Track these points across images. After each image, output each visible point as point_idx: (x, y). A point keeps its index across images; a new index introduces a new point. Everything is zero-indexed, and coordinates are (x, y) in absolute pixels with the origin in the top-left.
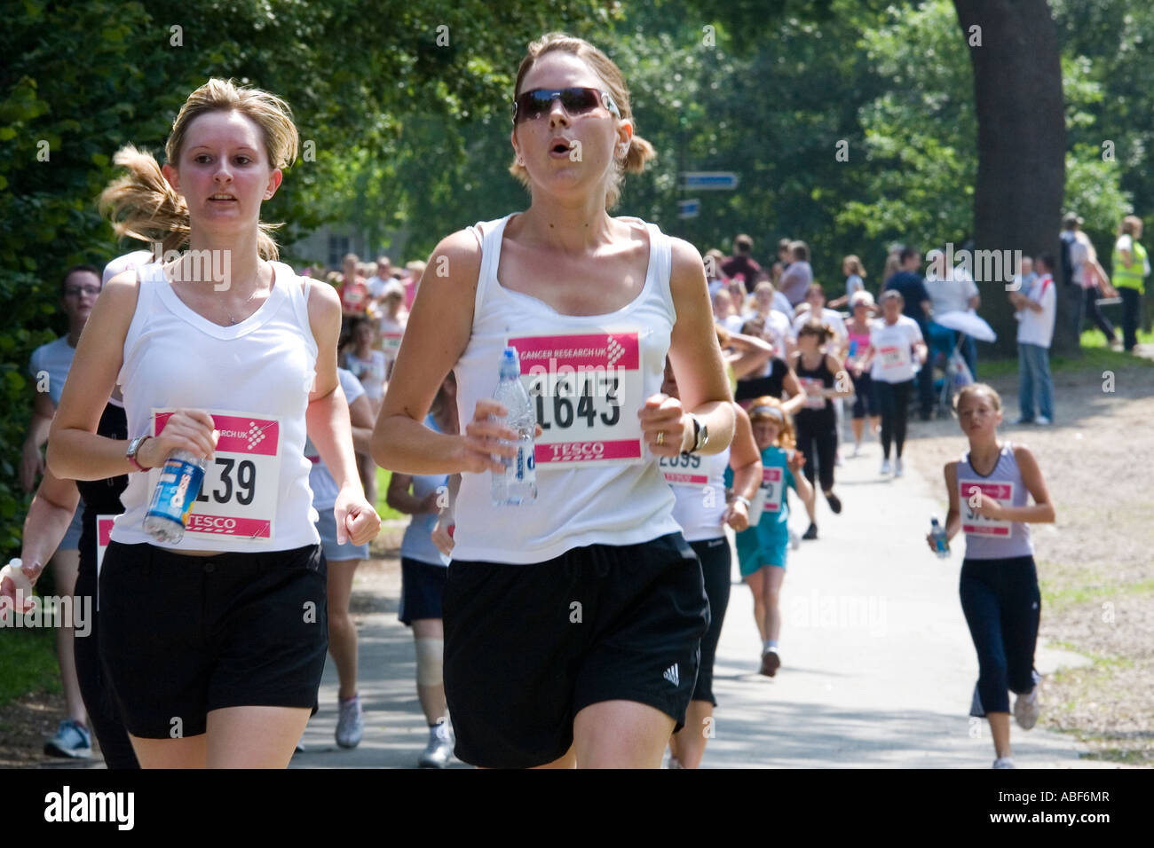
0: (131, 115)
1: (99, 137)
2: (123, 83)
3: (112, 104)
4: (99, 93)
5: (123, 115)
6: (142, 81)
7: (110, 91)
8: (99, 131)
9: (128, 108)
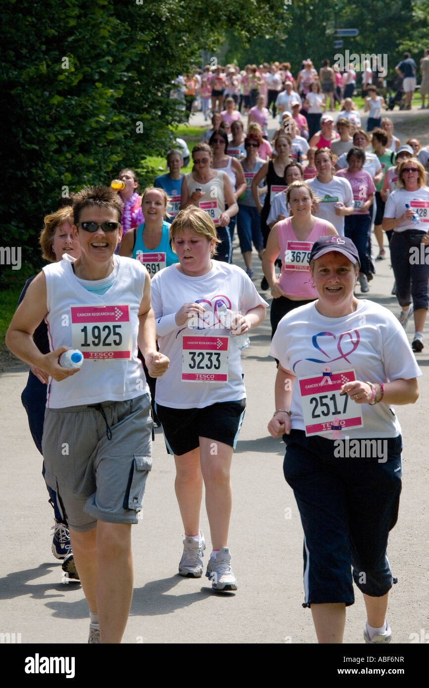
0: (111, 62)
1: (98, 70)
2: (108, 47)
3: (104, 57)
4: (99, 51)
5: (108, 61)
6: (116, 47)
7: (103, 50)
8: (99, 67)
9: (110, 58)
